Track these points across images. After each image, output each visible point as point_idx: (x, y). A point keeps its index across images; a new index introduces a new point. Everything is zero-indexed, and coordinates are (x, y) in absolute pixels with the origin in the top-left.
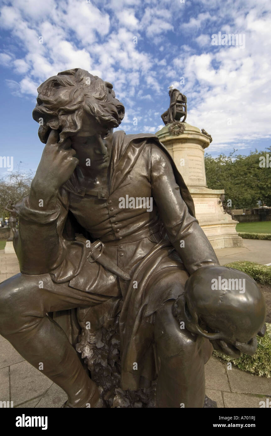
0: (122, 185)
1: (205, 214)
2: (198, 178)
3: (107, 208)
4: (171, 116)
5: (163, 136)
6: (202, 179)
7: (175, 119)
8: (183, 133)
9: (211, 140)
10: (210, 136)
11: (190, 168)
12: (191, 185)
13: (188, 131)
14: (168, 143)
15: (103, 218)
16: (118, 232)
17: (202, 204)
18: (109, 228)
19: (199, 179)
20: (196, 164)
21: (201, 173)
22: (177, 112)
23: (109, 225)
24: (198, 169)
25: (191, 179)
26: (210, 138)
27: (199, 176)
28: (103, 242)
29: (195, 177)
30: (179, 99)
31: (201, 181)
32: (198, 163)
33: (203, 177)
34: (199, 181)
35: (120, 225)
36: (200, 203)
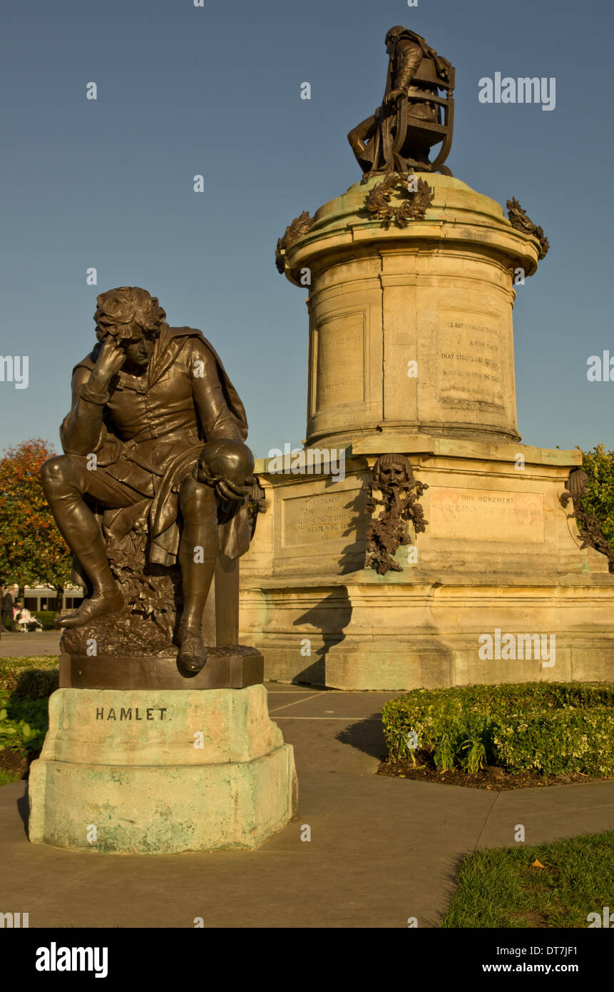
0: (161, 380)
1: (495, 542)
2: (479, 397)
3: (145, 402)
4: (388, 141)
5: (343, 223)
6: (497, 401)
7: (400, 153)
8: (420, 218)
9: (543, 249)
10: (537, 232)
11: (444, 356)
12: (446, 425)
13: (445, 208)
14: (364, 251)
15: (139, 413)
16: (154, 429)
17: (488, 505)
18: (145, 424)
19: (480, 402)
20: (471, 343)
21: (495, 380)
22: (409, 127)
23: (146, 421)
24: (480, 361)
25: (445, 400)
26: (538, 242)
27: (481, 392)
28: (137, 442)
29: (464, 395)
30: (426, 73)
31: (491, 409)
32: (485, 338)
33: (501, 398)
34: (481, 411)
35: (157, 421)
36: (480, 499)
